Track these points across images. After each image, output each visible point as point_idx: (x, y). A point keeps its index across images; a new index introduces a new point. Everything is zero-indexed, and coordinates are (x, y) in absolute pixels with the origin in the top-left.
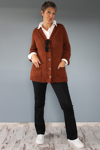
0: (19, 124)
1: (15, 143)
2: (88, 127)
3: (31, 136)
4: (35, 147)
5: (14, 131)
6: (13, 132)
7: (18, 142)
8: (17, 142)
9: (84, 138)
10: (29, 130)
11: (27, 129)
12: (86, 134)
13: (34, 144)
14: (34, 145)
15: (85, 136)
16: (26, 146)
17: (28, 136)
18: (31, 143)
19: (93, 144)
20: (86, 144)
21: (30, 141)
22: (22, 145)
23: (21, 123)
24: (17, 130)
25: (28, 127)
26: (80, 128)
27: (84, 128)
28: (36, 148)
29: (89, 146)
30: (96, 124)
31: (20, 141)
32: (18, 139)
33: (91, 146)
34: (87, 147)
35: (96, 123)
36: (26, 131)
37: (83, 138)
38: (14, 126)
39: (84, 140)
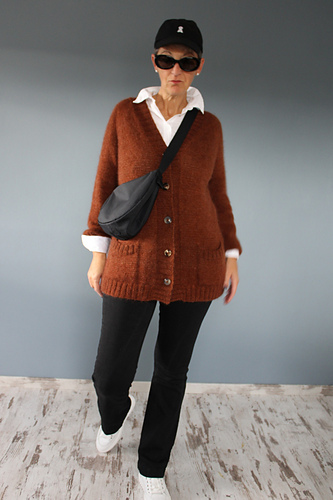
0: (27, 380)
1: (12, 440)
2: (220, 395)
3: (59, 420)
4: (65, 457)
5: (12, 401)
6: (10, 405)
7: (19, 439)
8: (16, 439)
9: (207, 432)
10: (55, 400)
11: (49, 398)
12: (212, 419)
13: (63, 447)
14: (64, 450)
15: (209, 426)
16: (40, 451)
17: (49, 419)
18: (56, 442)
19: (229, 451)
20: (209, 450)
21: (54, 437)
22: (29, 447)
23: (33, 377)
24: (20, 399)
25: (52, 391)
26: (198, 399)
27: (208, 400)
28: (69, 459)
29: (218, 456)
30: (243, 390)
31: (25, 433)
32: (21, 430)
33: (223, 458)
34: (212, 458)
35: (242, 386)
36: (46, 403)
37: (203, 430)
38: (14, 385)
39: (206, 436)
